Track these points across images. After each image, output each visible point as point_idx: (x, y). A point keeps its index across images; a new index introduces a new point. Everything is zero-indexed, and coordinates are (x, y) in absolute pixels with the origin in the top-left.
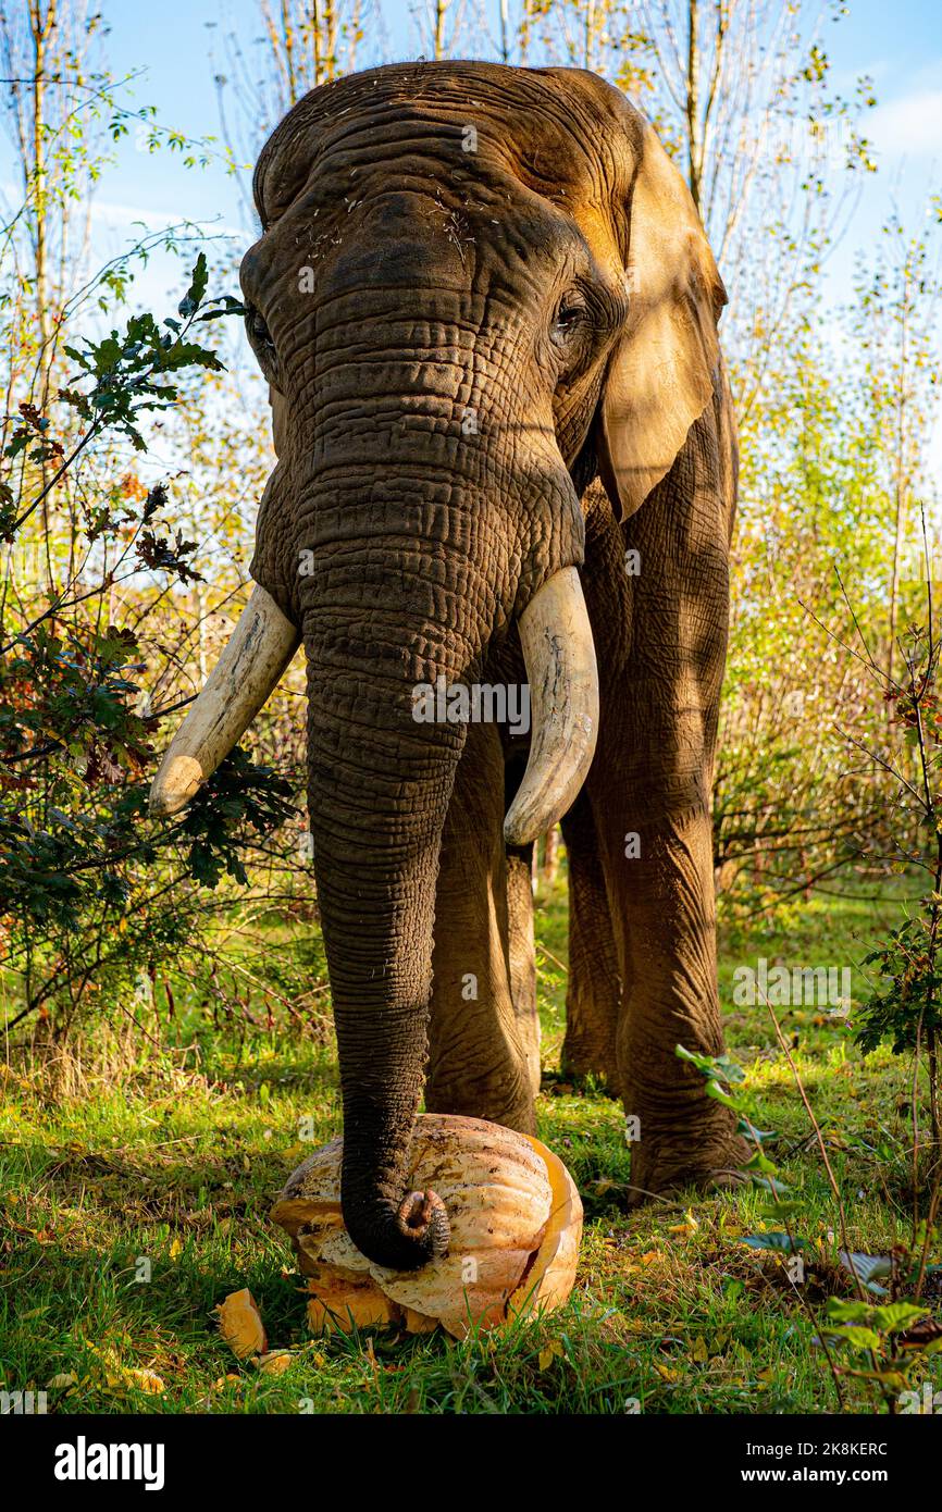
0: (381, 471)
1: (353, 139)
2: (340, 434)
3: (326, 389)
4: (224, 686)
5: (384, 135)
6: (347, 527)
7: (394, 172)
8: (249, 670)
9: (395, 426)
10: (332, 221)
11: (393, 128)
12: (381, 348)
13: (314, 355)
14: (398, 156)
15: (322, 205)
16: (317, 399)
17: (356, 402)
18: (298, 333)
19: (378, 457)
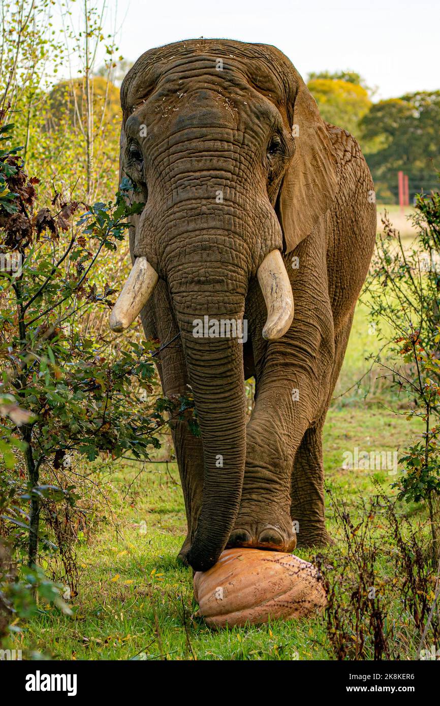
0: (204, 202)
1: (178, 69)
2: (185, 187)
3: (176, 169)
4: (131, 293)
5: (193, 67)
6: (192, 226)
7: (200, 82)
8: (140, 288)
9: (209, 183)
10: (172, 102)
11: (197, 64)
12: (200, 152)
13: (169, 156)
14: (201, 75)
15: (167, 95)
16: (172, 174)
17: (191, 174)
18: (160, 148)
19: (202, 196)
